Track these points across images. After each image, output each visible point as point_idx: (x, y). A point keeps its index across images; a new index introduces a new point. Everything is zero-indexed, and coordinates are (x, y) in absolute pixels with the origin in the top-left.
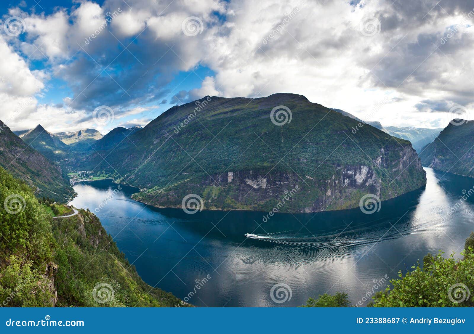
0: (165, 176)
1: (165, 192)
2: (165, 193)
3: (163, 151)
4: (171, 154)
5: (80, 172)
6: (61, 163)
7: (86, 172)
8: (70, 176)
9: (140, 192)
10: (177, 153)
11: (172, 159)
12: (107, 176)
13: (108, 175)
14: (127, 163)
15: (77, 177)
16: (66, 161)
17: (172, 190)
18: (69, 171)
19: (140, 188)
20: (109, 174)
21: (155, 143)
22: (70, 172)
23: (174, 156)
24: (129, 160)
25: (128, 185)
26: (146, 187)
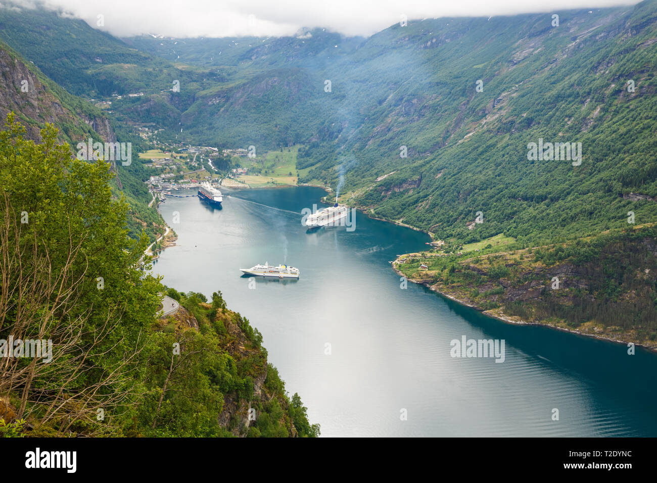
0: (542, 198)
1: (536, 261)
2: (533, 265)
3: (549, 94)
4: (584, 108)
5: (192, 150)
6: (114, 108)
7: (220, 151)
8: (150, 162)
9: (431, 248)
10: (614, 108)
11: (585, 131)
12: (304, 173)
13: (309, 169)
14: (389, 130)
15: (179, 170)
16: (138, 99)
17: (565, 257)
18: (148, 143)
19: (432, 235)
20: (313, 168)
21: (518, 56)
22: (151, 148)
23: (600, 119)
24: (401, 119)
25: (385, 219)
26: (458, 234)
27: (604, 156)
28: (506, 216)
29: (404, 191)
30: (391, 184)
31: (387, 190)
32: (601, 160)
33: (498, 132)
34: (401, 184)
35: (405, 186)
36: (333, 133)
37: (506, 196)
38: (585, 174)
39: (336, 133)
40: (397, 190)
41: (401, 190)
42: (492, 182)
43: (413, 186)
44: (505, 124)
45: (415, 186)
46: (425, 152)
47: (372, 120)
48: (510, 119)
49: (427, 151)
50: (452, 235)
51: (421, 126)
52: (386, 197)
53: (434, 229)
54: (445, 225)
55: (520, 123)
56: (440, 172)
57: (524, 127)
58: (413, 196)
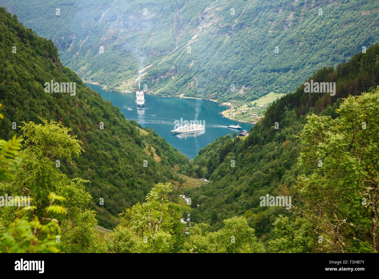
0: (287, 70)
4: (280, 15)
23: (296, 21)
26: (237, 97)
27: (314, 42)
28: (267, 82)
29: (167, 77)
30: (158, 73)
31: (156, 78)
32: (314, 44)
33: (219, 34)
34: (165, 73)
35: (167, 74)
37: (258, 71)
38: (306, 53)
40: (162, 77)
41: (166, 77)
42: (241, 64)
43: (172, 73)
44: (223, 28)
45: (174, 73)
46: (166, 51)
47: (95, 32)
48: (225, 25)
49: (167, 50)
50: (231, 98)
51: (148, 34)
52: (156, 82)
53: (213, 97)
54: (220, 93)
55: (236, 26)
56: (191, 63)
57: (238, 29)
58: (180, 80)
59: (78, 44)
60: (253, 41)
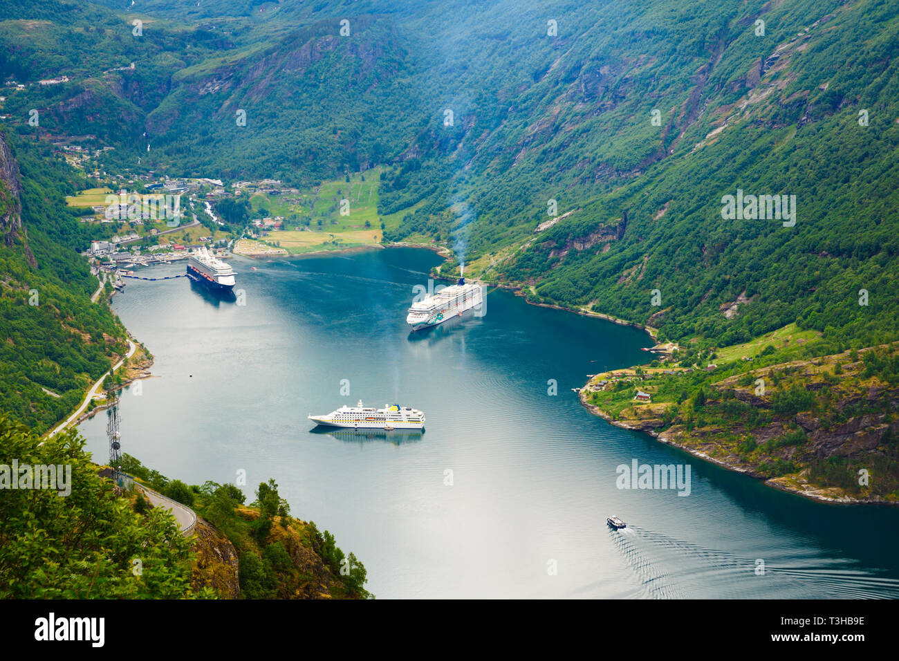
0: (870, 250)
1: (868, 376)
2: (863, 384)
3: (873, 43)
6: (10, 109)
8: (89, 212)
12: (395, 222)
13: (403, 213)
14: (557, 129)
15: (148, 226)
16: (60, 88)
18: (83, 176)
19: (652, 332)
20: (412, 211)
24: (580, 107)
25: (559, 305)
26: (706, 329)
28: (798, 288)
29: (592, 247)
30: (568, 235)
31: (560, 249)
33: (774, 123)
34: (586, 234)
35: (594, 237)
36: (447, 140)
37: (797, 248)
39: (452, 141)
40: (578, 246)
41: (588, 246)
43: (610, 238)
44: (786, 106)
45: (615, 237)
46: (630, 170)
47: (521, 111)
48: (797, 96)
49: (634, 167)
50: (692, 331)
51: (620, 119)
52: (559, 261)
53: (656, 320)
54: (678, 311)
55: (818, 102)
56: (663, 208)
57: (825, 110)
58: (612, 257)
59: (475, 143)
60: (837, 150)
